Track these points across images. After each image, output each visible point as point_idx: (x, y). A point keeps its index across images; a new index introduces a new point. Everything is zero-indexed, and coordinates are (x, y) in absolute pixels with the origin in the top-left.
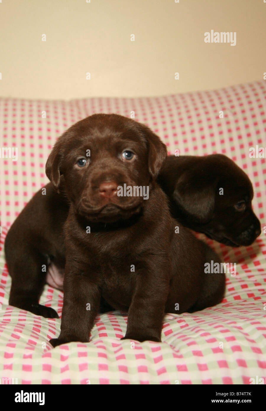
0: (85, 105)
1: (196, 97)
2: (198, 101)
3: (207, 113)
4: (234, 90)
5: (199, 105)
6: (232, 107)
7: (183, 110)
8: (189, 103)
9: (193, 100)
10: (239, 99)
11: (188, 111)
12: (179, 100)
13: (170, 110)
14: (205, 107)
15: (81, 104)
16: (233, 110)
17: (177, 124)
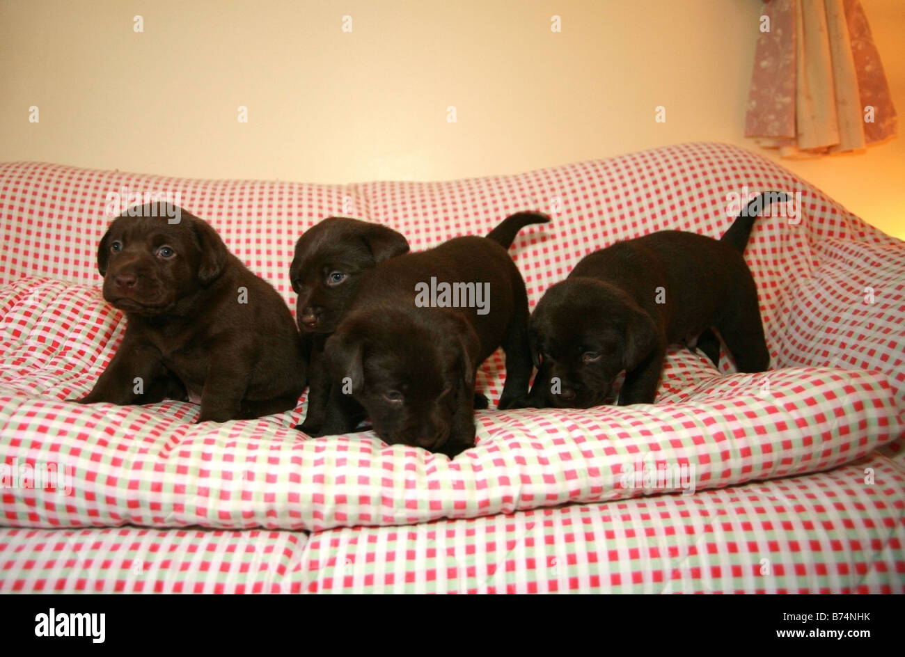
0: (365, 190)
1: (493, 182)
2: (494, 186)
3: (504, 200)
4: (536, 175)
5: (496, 191)
6: (533, 194)
7: (477, 196)
8: (485, 188)
9: (489, 185)
10: (541, 185)
11: (483, 198)
12: (474, 185)
13: (462, 196)
14: (502, 193)
15: (361, 189)
16: (534, 198)
17: (471, 211)
